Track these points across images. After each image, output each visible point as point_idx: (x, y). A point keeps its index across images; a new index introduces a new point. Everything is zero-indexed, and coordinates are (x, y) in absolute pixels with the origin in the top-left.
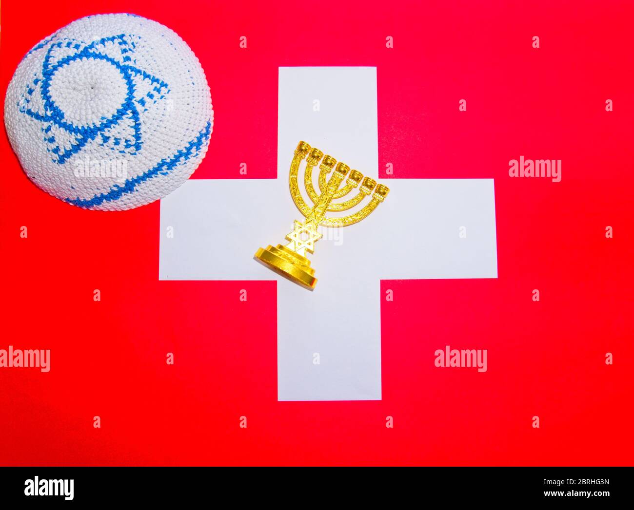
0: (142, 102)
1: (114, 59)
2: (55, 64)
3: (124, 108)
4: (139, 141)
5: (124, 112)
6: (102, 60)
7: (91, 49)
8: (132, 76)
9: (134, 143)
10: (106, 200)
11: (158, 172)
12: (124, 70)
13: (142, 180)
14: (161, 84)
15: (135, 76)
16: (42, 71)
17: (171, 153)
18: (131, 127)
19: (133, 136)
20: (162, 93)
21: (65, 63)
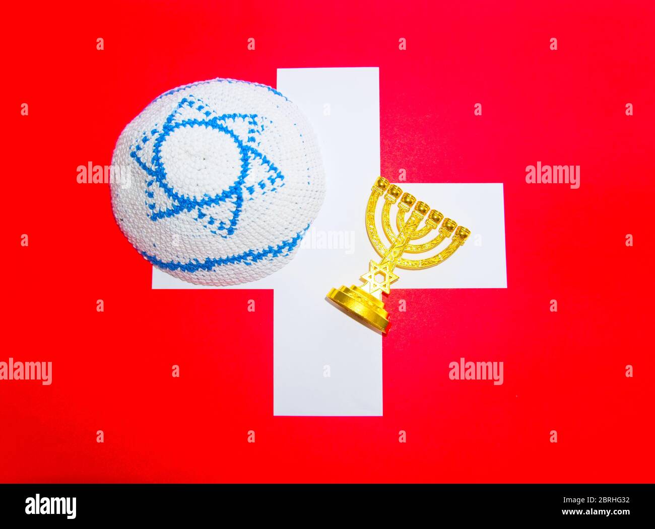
0: (251, 190)
1: (238, 136)
2: (179, 122)
3: (231, 191)
4: (234, 227)
5: (229, 194)
6: (226, 135)
7: (220, 120)
8: (250, 159)
9: (228, 227)
10: (181, 269)
11: (242, 260)
12: (244, 150)
13: (224, 263)
14: (277, 174)
15: (254, 159)
16: (163, 124)
17: (261, 246)
18: (231, 211)
19: (230, 220)
20: (275, 186)
21: (189, 124)
